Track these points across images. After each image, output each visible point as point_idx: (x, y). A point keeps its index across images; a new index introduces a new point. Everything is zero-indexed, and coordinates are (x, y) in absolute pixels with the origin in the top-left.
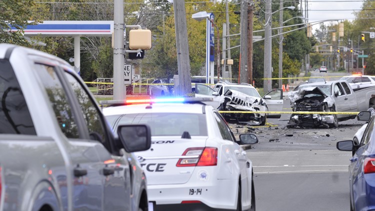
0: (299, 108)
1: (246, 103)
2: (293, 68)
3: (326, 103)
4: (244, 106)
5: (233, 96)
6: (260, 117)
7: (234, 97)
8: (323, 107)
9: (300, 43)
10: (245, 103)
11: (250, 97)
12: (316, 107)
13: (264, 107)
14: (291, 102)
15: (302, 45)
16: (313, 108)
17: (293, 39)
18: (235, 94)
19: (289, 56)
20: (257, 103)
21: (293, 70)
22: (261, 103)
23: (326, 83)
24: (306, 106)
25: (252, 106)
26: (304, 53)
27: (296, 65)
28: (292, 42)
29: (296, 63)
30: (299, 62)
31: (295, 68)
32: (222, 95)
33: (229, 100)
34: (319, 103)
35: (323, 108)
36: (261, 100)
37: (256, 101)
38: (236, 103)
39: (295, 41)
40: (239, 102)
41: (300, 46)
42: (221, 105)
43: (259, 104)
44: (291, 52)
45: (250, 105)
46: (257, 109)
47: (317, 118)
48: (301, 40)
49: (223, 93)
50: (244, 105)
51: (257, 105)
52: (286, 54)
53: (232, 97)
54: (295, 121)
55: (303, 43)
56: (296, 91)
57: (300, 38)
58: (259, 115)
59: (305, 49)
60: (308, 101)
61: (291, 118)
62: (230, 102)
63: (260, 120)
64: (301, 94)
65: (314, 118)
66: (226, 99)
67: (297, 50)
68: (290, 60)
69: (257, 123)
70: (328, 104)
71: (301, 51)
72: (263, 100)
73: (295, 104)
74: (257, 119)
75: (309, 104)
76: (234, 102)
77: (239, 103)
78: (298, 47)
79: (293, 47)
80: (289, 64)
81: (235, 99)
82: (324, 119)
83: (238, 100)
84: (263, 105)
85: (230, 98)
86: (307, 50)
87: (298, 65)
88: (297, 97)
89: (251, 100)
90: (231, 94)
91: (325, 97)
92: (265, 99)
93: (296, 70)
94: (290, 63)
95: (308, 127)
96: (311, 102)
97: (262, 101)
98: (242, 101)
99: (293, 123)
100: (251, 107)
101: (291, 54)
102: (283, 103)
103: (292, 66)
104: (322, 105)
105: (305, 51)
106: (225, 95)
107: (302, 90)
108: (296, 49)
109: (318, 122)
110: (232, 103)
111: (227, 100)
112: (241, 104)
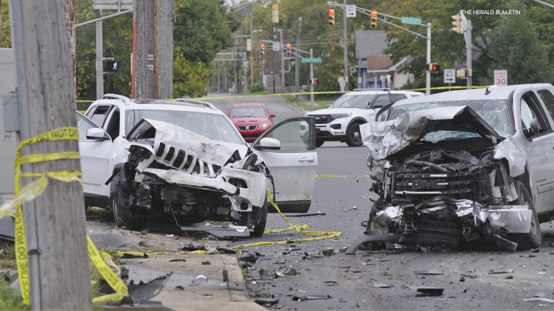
0: (400, 179)
1: (201, 164)
2: (193, 81)
3: (505, 161)
4: (195, 175)
5: (157, 140)
6: (250, 209)
7: (162, 146)
8: (493, 175)
9: (208, 26)
10: (198, 164)
11: (213, 143)
12: (467, 178)
13: (261, 176)
14: (371, 159)
15: (212, 29)
16: (457, 179)
17: (193, 16)
18: (165, 135)
19: (185, 55)
20: (237, 164)
21: (192, 85)
22: (252, 165)
23: (488, 92)
24: (428, 172)
25: (224, 174)
26: (215, 47)
27: (199, 74)
28: (189, 22)
29: (200, 70)
30: (207, 66)
31: (198, 80)
32: (121, 139)
33: (146, 154)
34: (474, 161)
35: (493, 180)
36: (249, 152)
37: (236, 157)
38: (170, 164)
39: (196, 22)
40: (181, 160)
41: (207, 32)
42: (116, 171)
43: (245, 168)
44: (188, 45)
45: (217, 169)
46: (239, 183)
47: (470, 216)
48: (210, 19)
49: (122, 131)
50: (197, 169)
51: (236, 170)
52: (178, 49)
53: (157, 144)
54: (391, 225)
55: (213, 25)
56: (391, 123)
57: (206, 14)
58: (244, 204)
59: (218, 39)
60: (435, 155)
61: (373, 214)
62: (150, 161)
63: (250, 219)
64: (411, 131)
65: (460, 214)
66: (134, 150)
67: (202, 41)
68: (187, 63)
69: (241, 230)
70: (511, 165)
71: (211, 43)
72: (255, 152)
73: (388, 165)
74: (237, 218)
75: (439, 166)
76: (161, 161)
77: (177, 164)
78: (204, 34)
79: (191, 35)
80: (184, 72)
81: (167, 149)
82: (495, 217)
83: (176, 154)
84: (256, 169)
85: (149, 147)
86: (223, 42)
87: (204, 74)
88: (394, 142)
89: (219, 152)
90: (150, 133)
91: (494, 139)
92: (260, 148)
93: (200, 84)
94: (187, 68)
95: (438, 248)
96: (445, 159)
97: (255, 157)
98: (190, 158)
99: (382, 234)
100: (219, 177)
101: (188, 49)
102: (316, 163)
103: (191, 76)
104: (489, 169)
105: (219, 42)
106: (128, 138)
107: (415, 116)
108: (198, 39)
109: (475, 230)
110: (154, 165)
111: (137, 154)
112: (186, 167)
